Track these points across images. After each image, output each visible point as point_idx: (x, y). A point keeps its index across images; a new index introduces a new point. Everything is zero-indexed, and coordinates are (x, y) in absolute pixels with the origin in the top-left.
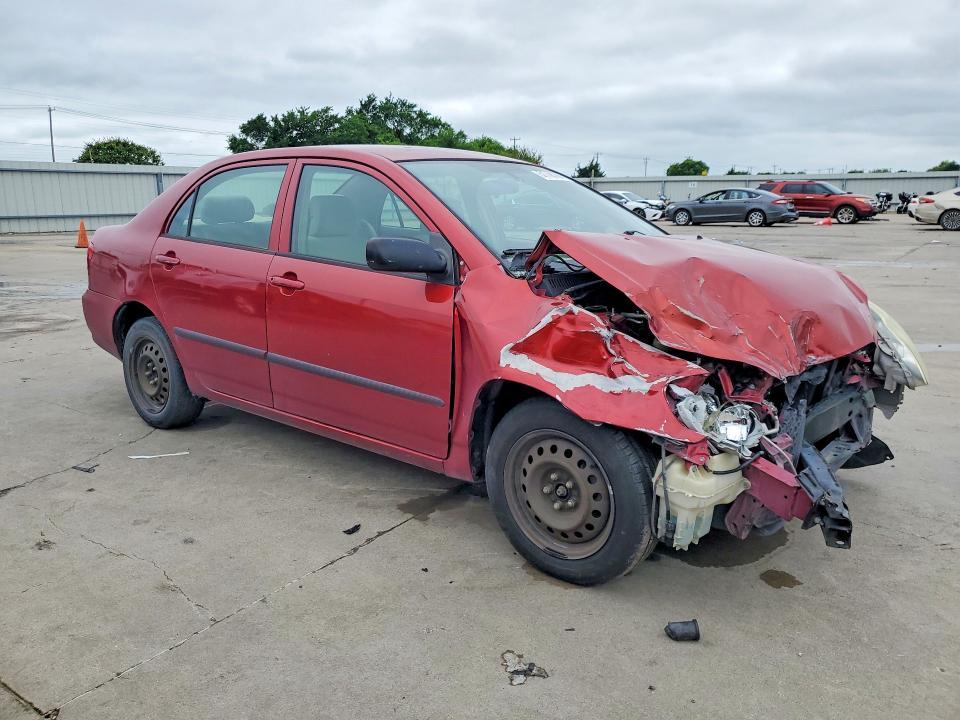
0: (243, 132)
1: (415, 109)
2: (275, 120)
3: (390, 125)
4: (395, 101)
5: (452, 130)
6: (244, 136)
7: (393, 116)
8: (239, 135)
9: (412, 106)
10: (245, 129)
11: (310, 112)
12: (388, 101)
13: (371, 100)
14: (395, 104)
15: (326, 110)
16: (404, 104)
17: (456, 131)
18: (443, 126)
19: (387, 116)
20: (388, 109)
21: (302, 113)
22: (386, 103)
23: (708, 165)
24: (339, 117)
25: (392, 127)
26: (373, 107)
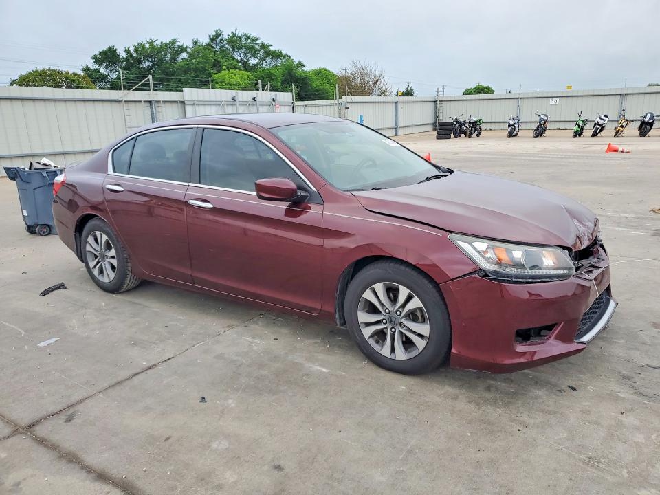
0: (95, 62)
1: (258, 42)
2: (128, 51)
3: (237, 56)
4: (240, 35)
5: (292, 61)
6: (97, 67)
7: (239, 48)
8: (92, 65)
9: (254, 40)
10: (97, 60)
11: (158, 43)
12: (234, 35)
13: (218, 35)
14: (240, 38)
15: (173, 42)
16: (248, 37)
17: (296, 61)
18: (284, 57)
19: (233, 50)
20: (235, 42)
21: (151, 43)
22: (233, 37)
23: (493, 89)
24: (185, 46)
25: (239, 58)
26: (222, 40)
